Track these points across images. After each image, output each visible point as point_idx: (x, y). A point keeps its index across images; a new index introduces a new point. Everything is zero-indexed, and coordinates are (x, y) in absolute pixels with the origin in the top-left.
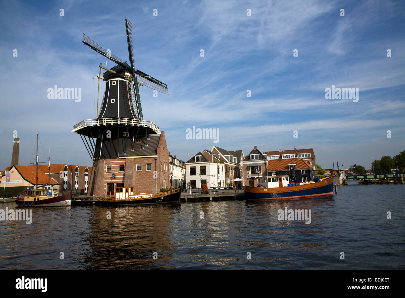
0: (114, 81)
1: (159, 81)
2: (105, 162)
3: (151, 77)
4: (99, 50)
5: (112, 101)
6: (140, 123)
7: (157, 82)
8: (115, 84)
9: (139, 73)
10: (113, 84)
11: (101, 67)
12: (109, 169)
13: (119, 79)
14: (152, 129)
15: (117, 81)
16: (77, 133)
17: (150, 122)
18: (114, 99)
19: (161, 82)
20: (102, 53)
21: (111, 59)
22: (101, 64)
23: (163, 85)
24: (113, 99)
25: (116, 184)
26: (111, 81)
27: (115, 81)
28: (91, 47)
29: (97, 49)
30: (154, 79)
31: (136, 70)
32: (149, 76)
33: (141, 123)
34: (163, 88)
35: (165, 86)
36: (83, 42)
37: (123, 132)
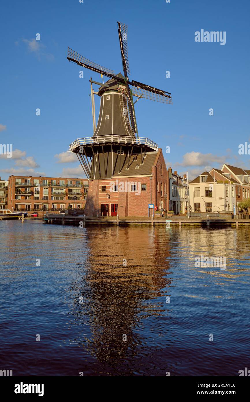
0: (108, 96)
1: (160, 90)
2: (99, 182)
3: (149, 86)
4: (86, 65)
5: (106, 117)
6: (134, 140)
7: (157, 92)
8: (109, 99)
9: (135, 83)
10: (107, 99)
11: (91, 81)
12: (104, 189)
13: (113, 93)
14: (148, 146)
15: (111, 95)
16: (73, 152)
17: (146, 139)
18: (109, 116)
19: (163, 91)
20: (90, 67)
22: (91, 78)
23: (165, 94)
24: (107, 116)
25: (110, 205)
26: (105, 96)
27: (110, 96)
28: (77, 62)
29: (83, 64)
31: (132, 82)
32: (147, 86)
33: (136, 140)
34: (165, 97)
35: (168, 95)
36: (68, 58)
37: (118, 151)
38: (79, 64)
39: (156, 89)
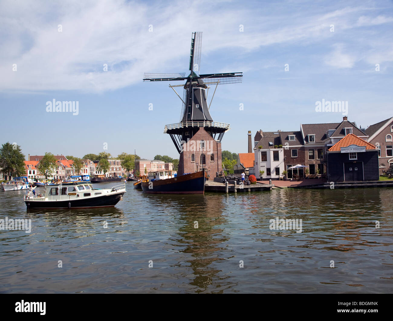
1: (229, 74)
3: (215, 74)
4: (157, 79)
7: (226, 76)
9: (202, 76)
19: (231, 74)
20: (159, 79)
21: (168, 80)
22: (170, 85)
23: (235, 74)
28: (149, 79)
29: (154, 79)
30: (221, 74)
31: (199, 76)
32: (214, 74)
35: (240, 74)
36: (144, 79)
38: (152, 80)
39: (223, 74)
